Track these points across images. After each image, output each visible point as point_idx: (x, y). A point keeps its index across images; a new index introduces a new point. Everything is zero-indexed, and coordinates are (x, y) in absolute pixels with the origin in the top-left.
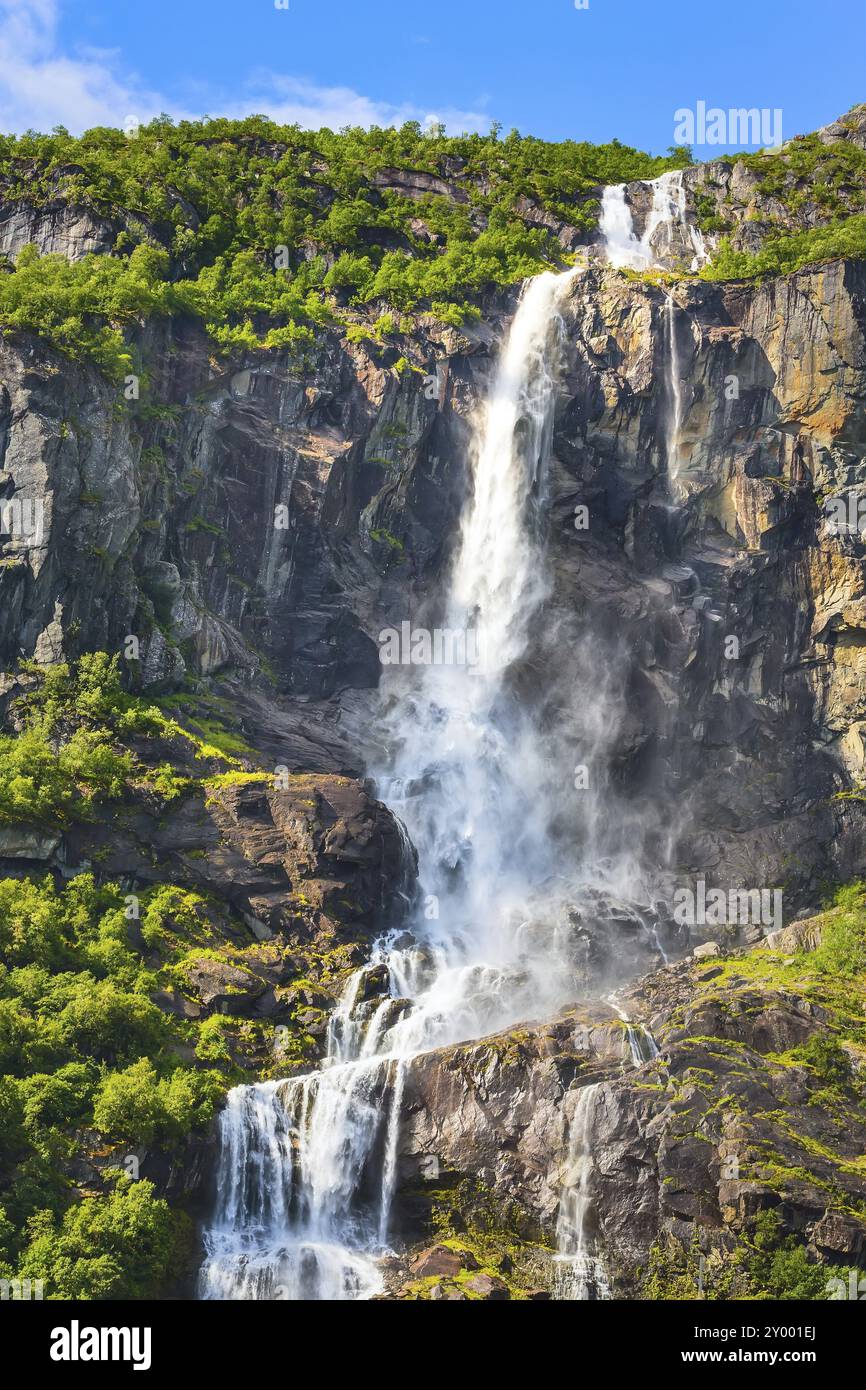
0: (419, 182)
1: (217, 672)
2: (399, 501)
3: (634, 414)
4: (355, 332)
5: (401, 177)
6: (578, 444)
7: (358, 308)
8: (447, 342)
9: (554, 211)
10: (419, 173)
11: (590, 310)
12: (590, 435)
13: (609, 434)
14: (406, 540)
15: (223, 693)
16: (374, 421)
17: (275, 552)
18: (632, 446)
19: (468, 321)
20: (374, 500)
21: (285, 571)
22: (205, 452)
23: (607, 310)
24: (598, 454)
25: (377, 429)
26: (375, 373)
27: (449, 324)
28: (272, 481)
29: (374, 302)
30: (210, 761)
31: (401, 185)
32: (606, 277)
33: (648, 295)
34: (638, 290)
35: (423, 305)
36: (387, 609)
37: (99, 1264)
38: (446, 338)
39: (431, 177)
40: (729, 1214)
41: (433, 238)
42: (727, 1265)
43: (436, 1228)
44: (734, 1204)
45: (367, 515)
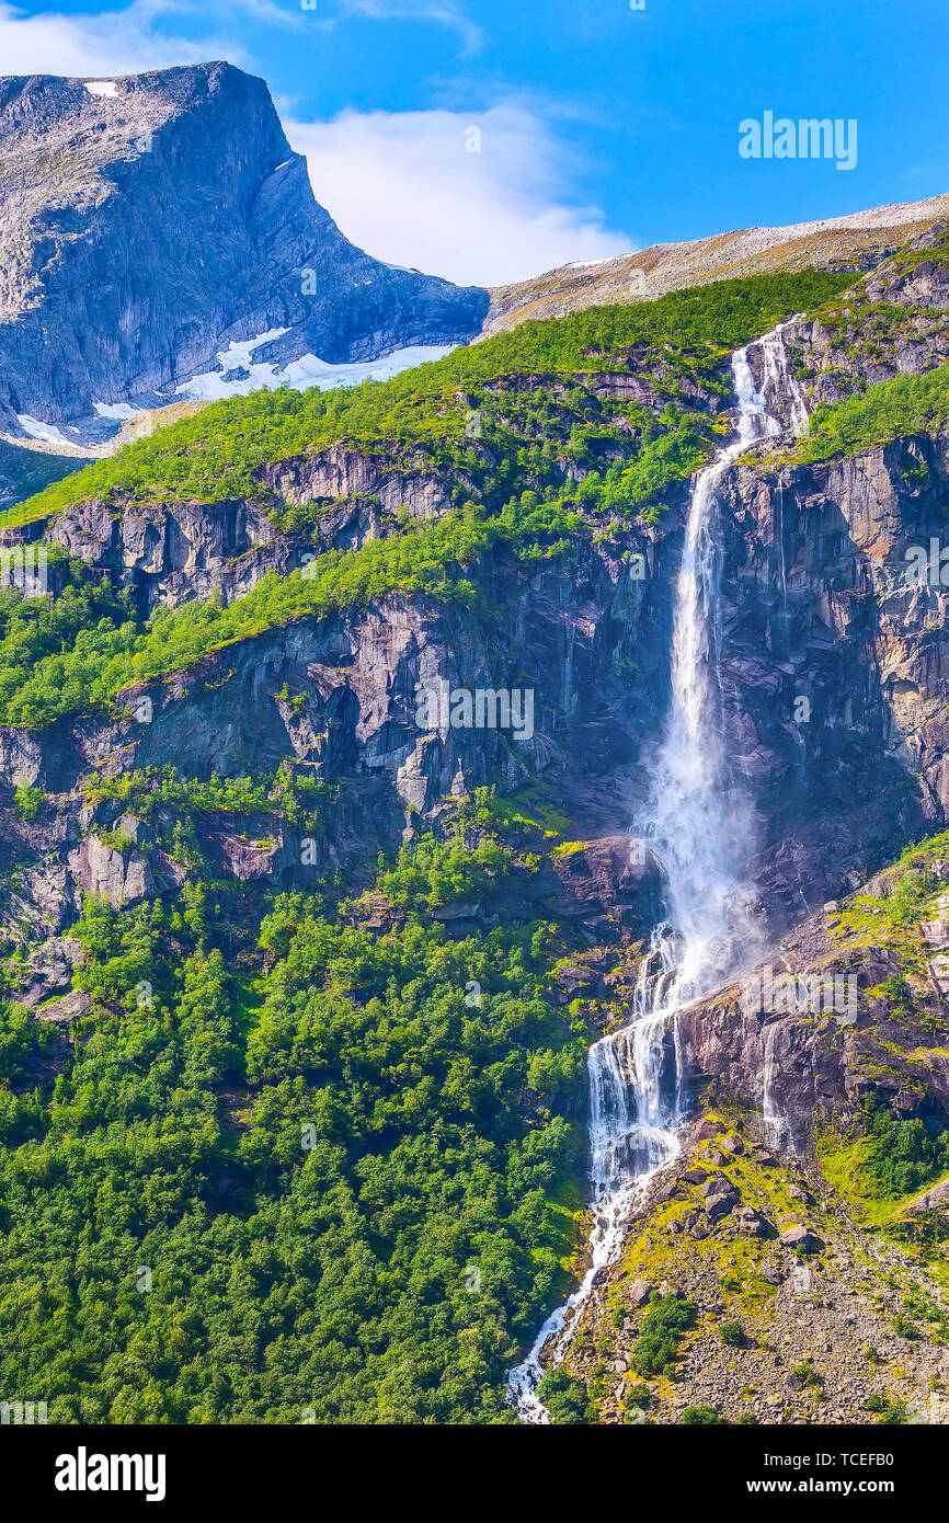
0: (619, 381)
1: (546, 768)
2: (633, 639)
3: (764, 560)
4: (598, 535)
5: (607, 379)
6: (733, 582)
7: (598, 516)
8: (651, 535)
9: (704, 388)
10: (618, 374)
11: (733, 495)
12: (740, 575)
13: (751, 573)
14: (640, 663)
15: (550, 782)
16: (614, 594)
17: (568, 688)
18: (765, 580)
19: (662, 516)
20: (620, 643)
21: (575, 699)
22: (521, 629)
23: (743, 493)
24: (746, 587)
25: (616, 598)
26: (612, 563)
27: (652, 524)
28: (561, 645)
29: (606, 512)
30: (551, 839)
31: (608, 386)
32: (741, 470)
33: (766, 482)
34: (761, 479)
35: (635, 512)
36: (633, 710)
37: (543, 1166)
38: (651, 533)
39: (626, 375)
40: (850, 1095)
41: (633, 431)
42: (851, 1121)
43: (702, 1107)
44: (853, 1089)
45: (616, 652)
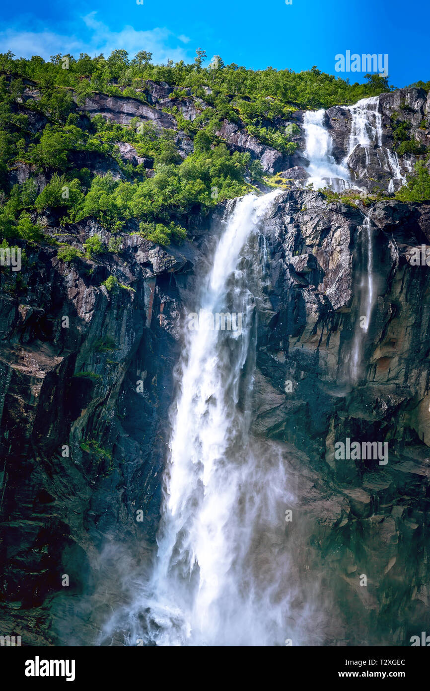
0: (127, 108)
2: (109, 413)
3: (334, 329)
4: (65, 251)
5: (110, 103)
6: (281, 358)
7: (68, 228)
8: (154, 260)
9: (256, 136)
10: (128, 99)
11: (292, 230)
12: (292, 349)
13: (310, 349)
14: (115, 451)
16: (84, 337)
18: (332, 360)
19: (174, 240)
20: (84, 412)
23: (307, 229)
25: (87, 344)
26: (85, 291)
27: (156, 243)
29: (84, 223)
31: (110, 110)
32: (307, 198)
33: (347, 215)
34: (337, 211)
35: (131, 225)
36: (96, 519)
38: (153, 257)
39: (139, 102)
41: (141, 161)
45: (77, 427)
